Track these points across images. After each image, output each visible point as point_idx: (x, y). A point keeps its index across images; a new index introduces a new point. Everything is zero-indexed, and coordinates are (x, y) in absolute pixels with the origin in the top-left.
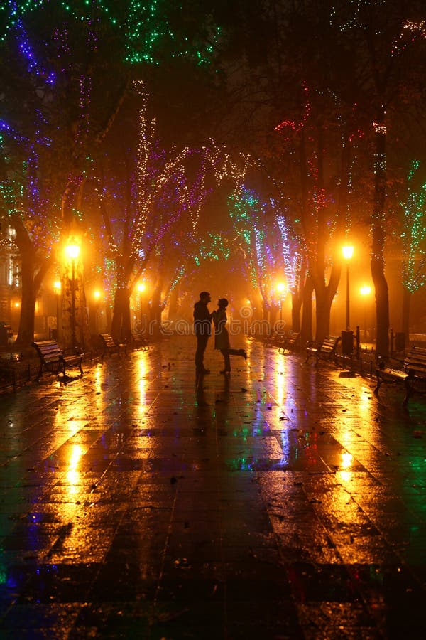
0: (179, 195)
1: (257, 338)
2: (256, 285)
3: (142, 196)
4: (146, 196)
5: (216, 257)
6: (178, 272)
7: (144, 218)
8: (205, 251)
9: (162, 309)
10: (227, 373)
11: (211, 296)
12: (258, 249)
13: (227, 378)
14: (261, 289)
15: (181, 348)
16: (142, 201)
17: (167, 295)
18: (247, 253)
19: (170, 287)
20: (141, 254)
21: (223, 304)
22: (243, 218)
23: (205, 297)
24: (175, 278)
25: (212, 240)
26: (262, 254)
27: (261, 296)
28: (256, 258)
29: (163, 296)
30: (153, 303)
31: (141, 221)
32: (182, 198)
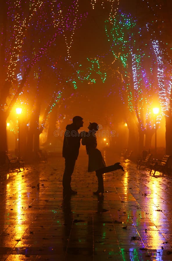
0: (53, 19)
1: (132, 160)
2: (132, 109)
3: (18, 20)
4: (21, 20)
5: (94, 81)
6: (56, 96)
7: (20, 42)
8: (83, 75)
9: (41, 132)
10: (100, 194)
11: (83, 120)
12: (134, 73)
13: (101, 199)
14: (137, 112)
15: (55, 170)
16: (17, 24)
17: (45, 118)
18: (124, 77)
19: (48, 110)
20: (20, 77)
21: (94, 127)
22: (120, 41)
23: (78, 122)
24: (54, 102)
25: (90, 64)
26: (138, 78)
27: (137, 119)
28: (132, 83)
29: (41, 119)
30: (31, 126)
31: (16, 45)
32: (56, 22)
